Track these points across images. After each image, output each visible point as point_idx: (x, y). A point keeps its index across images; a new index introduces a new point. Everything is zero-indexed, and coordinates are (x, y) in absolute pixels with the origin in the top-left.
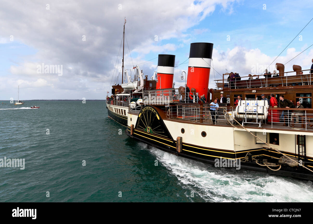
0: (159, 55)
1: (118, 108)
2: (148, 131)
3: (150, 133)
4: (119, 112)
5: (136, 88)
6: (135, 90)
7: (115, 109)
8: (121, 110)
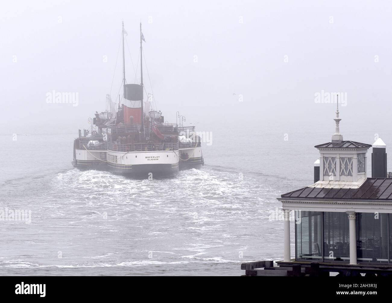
6: (106, 122)
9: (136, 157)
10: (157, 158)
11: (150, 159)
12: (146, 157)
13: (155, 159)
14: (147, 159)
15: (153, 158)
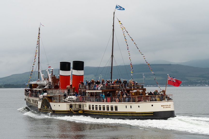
0: (60, 62)
1: (35, 99)
2: (45, 108)
3: (46, 109)
4: (35, 103)
5: (46, 85)
6: (45, 86)
7: (32, 100)
8: (36, 101)
9: (152, 105)
10: (169, 106)
11: (165, 107)
12: (162, 106)
13: (169, 107)
14: (163, 107)
15: (167, 106)
